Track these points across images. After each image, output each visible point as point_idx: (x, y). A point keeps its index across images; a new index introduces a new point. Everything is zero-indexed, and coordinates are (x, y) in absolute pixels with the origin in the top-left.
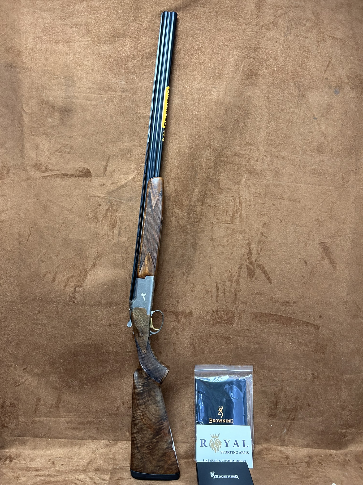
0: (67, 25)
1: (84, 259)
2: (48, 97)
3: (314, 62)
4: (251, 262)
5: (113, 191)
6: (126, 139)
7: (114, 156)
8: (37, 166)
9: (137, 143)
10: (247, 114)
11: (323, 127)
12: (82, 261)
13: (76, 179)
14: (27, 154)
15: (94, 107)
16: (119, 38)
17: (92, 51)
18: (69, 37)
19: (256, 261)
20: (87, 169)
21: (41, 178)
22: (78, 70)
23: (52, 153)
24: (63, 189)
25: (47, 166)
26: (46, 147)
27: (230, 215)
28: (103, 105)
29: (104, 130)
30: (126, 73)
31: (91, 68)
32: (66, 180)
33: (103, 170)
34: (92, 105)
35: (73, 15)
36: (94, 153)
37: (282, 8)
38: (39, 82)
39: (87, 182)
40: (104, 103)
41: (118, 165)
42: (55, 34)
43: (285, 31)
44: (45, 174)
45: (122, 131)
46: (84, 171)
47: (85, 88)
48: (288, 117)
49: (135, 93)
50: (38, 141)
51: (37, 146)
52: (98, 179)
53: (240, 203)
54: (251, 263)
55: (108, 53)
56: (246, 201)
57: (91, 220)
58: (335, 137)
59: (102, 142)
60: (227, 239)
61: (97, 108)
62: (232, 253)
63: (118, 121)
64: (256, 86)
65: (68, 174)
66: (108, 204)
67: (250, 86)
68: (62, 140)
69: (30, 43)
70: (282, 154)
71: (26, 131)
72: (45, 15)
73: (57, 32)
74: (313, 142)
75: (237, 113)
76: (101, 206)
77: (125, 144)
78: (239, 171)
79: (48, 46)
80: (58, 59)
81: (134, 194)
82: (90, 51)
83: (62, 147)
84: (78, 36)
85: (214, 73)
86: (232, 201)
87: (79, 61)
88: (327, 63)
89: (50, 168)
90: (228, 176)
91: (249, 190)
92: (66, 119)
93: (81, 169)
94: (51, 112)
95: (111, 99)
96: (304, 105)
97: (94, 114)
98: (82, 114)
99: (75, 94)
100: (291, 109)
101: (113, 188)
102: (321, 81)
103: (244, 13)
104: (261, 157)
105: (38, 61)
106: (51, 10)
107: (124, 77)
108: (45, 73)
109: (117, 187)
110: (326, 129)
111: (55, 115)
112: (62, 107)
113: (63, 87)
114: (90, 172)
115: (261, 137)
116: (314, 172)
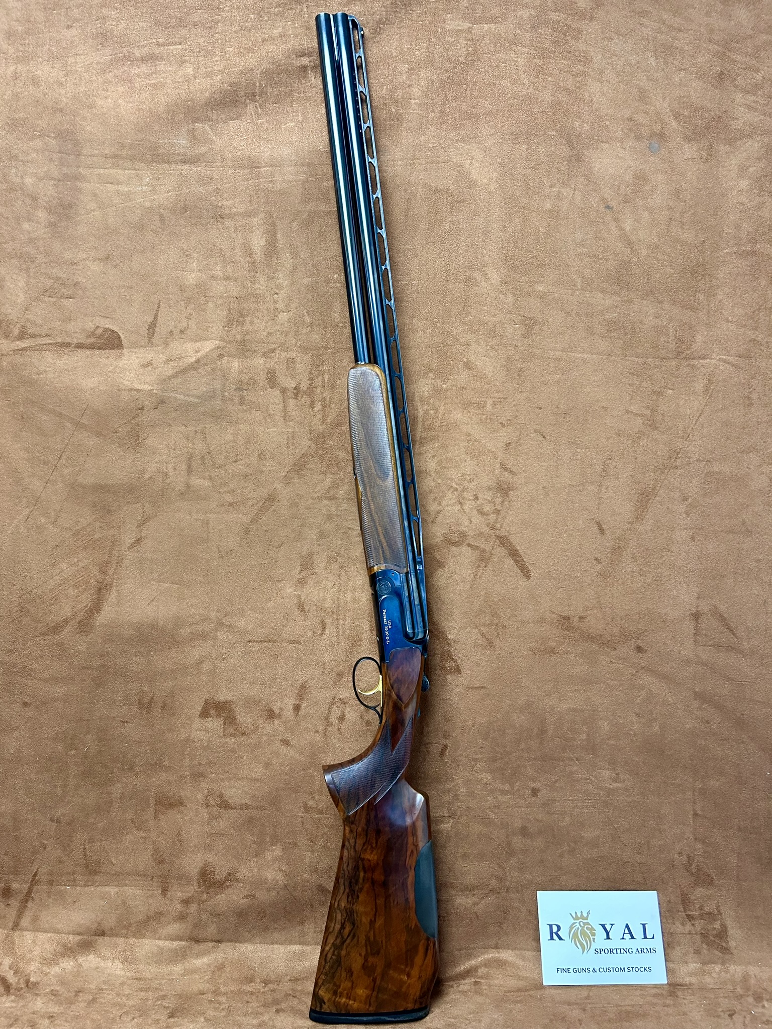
0: (59, 21)
2: (22, 177)
4: (483, 532)
5: (169, 378)
6: (195, 265)
7: (171, 302)
9: (218, 271)
11: (628, 226)
13: (88, 353)
15: (123, 197)
17: (116, 76)
18: (64, 48)
19: (493, 528)
20: (113, 331)
21: (12, 352)
22: (84, 118)
23: (33, 298)
24: (61, 376)
25: (23, 326)
26: (20, 284)
29: (148, 246)
30: (190, 120)
31: (112, 113)
32: (66, 356)
33: (147, 332)
34: (119, 193)
36: (128, 297)
39: (113, 361)
40: (144, 188)
41: (180, 322)
44: (20, 344)
45: (186, 248)
46: (106, 336)
47: (102, 156)
48: (548, 206)
49: (210, 164)
52: (136, 352)
55: (149, 80)
57: (124, 441)
59: (142, 272)
61: (130, 200)
63: (176, 226)
65: (70, 344)
66: (161, 408)
68: (54, 270)
70: (539, 288)
74: (606, 260)
76: (145, 411)
77: (193, 275)
81: (218, 385)
82: (109, 76)
83: (56, 285)
87: (87, 99)
89: (30, 332)
92: (63, 224)
93: (100, 331)
94: (28, 208)
95: (159, 179)
96: (582, 179)
97: (124, 213)
98: (97, 213)
99: (81, 170)
100: (554, 189)
101: (171, 373)
102: (619, 124)
104: (492, 294)
107: (185, 129)
108: (13, 125)
109: (178, 369)
110: (634, 229)
111: (38, 216)
112: (54, 199)
113: (55, 156)
114: (120, 338)
115: (491, 252)
116: (610, 327)
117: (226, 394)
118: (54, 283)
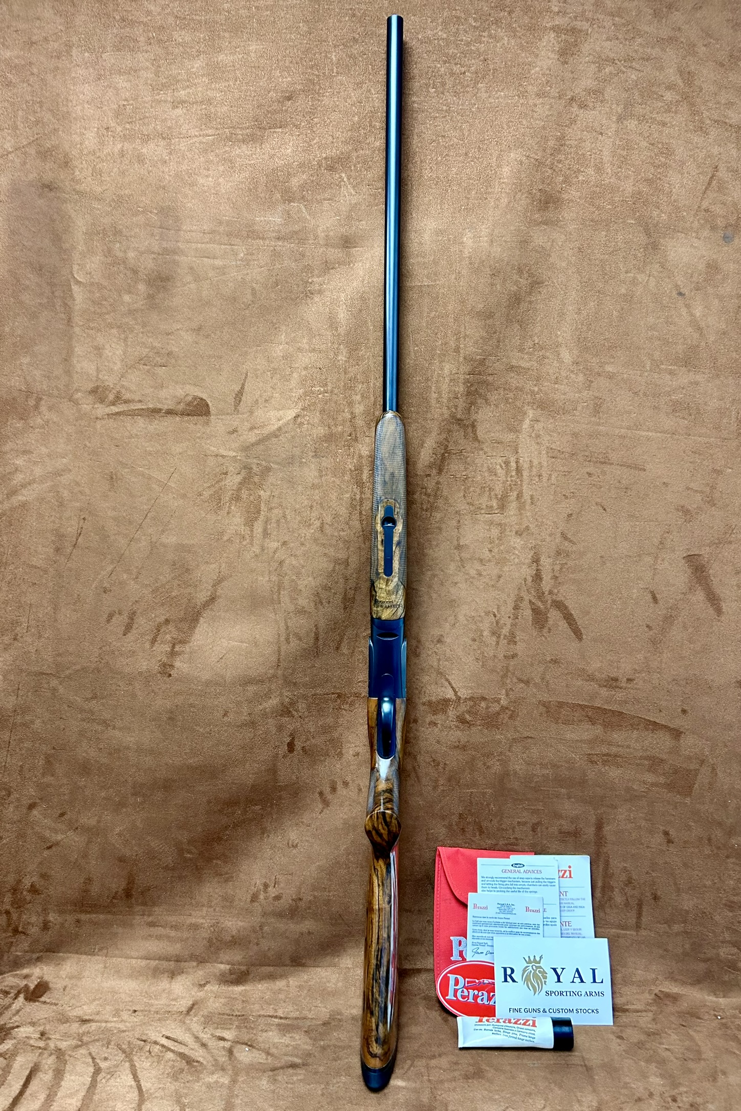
0: (165, 101)
1: (190, 586)
2: (125, 252)
3: (680, 176)
4: (540, 596)
5: (252, 445)
6: (283, 337)
7: (258, 372)
8: (98, 393)
9: (304, 343)
10: (535, 284)
11: (698, 312)
12: (188, 590)
13: (178, 419)
14: (78, 367)
15: (218, 271)
16: (272, 130)
17: (217, 156)
18: (169, 127)
19: (550, 593)
20: (202, 399)
21: (106, 416)
22: (186, 196)
23: (129, 366)
24: (151, 440)
25: (118, 392)
26: (117, 352)
27: (496, 495)
28: (237, 267)
29: (239, 318)
30: (286, 200)
31: (213, 191)
32: (156, 422)
33: (234, 400)
34: (214, 268)
35: (178, 81)
36: (217, 367)
37: (613, 63)
38: (107, 221)
39: (200, 427)
40: (238, 263)
41: (265, 391)
42: (141, 122)
43: (620, 111)
44: (114, 409)
45: (274, 321)
46: (195, 403)
47: (201, 232)
48: (623, 291)
49: (302, 241)
50: (100, 340)
51: (98, 350)
52: (222, 419)
53: (519, 470)
54: (539, 598)
55: (249, 160)
56: (531, 467)
57: (207, 504)
58: (724, 333)
59: (232, 343)
60: (490, 546)
61: (224, 274)
62: (500, 577)
63: (267, 299)
64: (556, 225)
65: (161, 410)
66: (244, 473)
67: (543, 224)
68: (150, 340)
69: (90, 139)
70: (610, 368)
71: (77, 319)
72: (121, 82)
73: (145, 117)
74: (675, 344)
75: (516, 283)
76: (228, 476)
77: (281, 347)
78: (518, 404)
79: (126, 145)
80: (146, 174)
81: (297, 451)
82: (211, 156)
83: (151, 354)
84: (186, 126)
85: (468, 199)
86: (501, 466)
87: (189, 177)
88: (708, 177)
89: (125, 397)
90: (494, 413)
91: (538, 443)
92: (160, 296)
93: (190, 398)
94: (129, 281)
95: (254, 254)
96: (657, 266)
97: (218, 285)
98: (193, 286)
99: (179, 244)
100: (629, 275)
101: (253, 439)
102: (696, 215)
103: (533, 71)
104: (564, 374)
105: (105, 177)
106: (133, 71)
107: (280, 208)
108: (119, 201)
109: (261, 437)
110: (704, 316)
111: (138, 288)
112: (153, 272)
113: (156, 231)
114: (208, 405)
115: (565, 333)
116: (676, 408)
117: (304, 460)
118: (149, 352)
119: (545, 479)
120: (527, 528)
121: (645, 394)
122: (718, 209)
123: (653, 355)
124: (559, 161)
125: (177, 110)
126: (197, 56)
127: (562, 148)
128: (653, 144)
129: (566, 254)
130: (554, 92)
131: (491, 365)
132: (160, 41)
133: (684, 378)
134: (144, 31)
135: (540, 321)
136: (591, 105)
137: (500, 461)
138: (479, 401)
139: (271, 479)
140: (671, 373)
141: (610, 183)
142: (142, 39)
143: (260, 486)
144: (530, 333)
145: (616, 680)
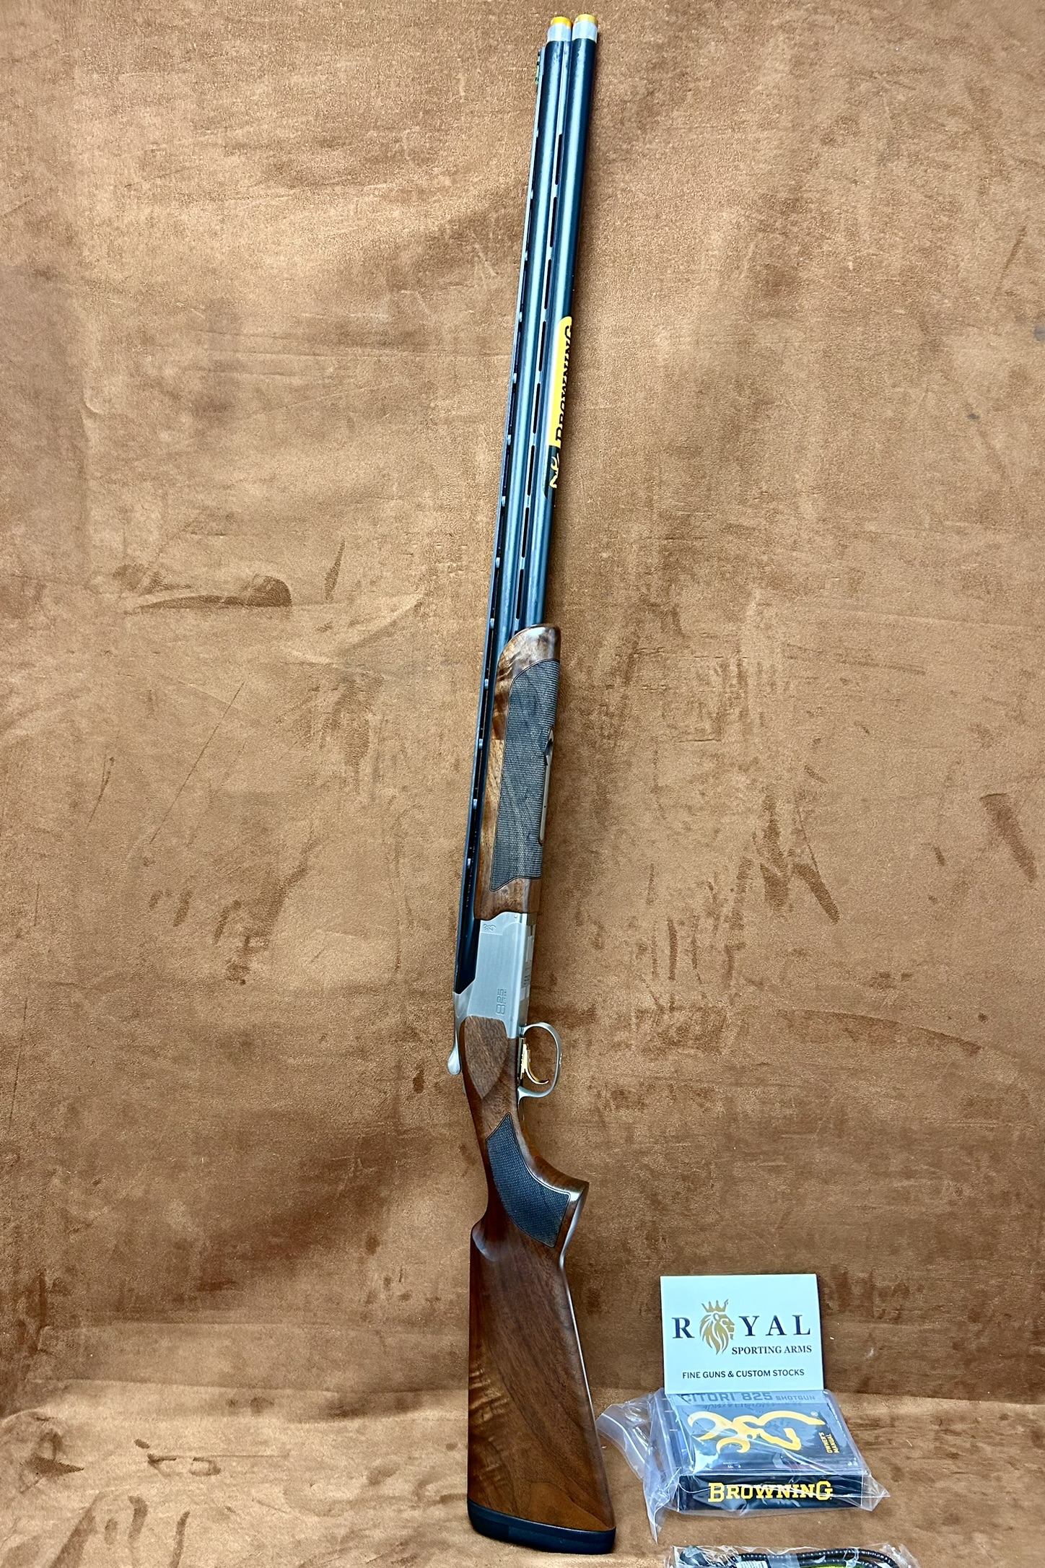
0: (215, 145)
1: (269, 853)
2: (160, 368)
3: (970, 244)
4: (777, 858)
5: (354, 647)
6: (392, 488)
7: (360, 541)
8: (126, 575)
9: (427, 498)
10: (762, 404)
11: (998, 444)
12: (266, 859)
13: (244, 611)
14: (96, 538)
15: (297, 393)
16: (372, 186)
17: (292, 224)
18: (221, 184)
19: (791, 853)
20: (278, 581)
21: (139, 610)
22: (246, 283)
23: (170, 536)
24: (205, 643)
25: (156, 574)
26: (153, 516)
27: (710, 713)
28: (324, 387)
29: (328, 460)
30: (394, 285)
31: (286, 276)
32: (213, 616)
33: (326, 582)
34: (291, 389)
35: (232, 115)
36: (300, 534)
37: (871, 76)
38: (132, 323)
39: (277, 622)
40: (327, 381)
41: (370, 569)
42: (178, 175)
43: (881, 148)
44: (152, 599)
45: (381, 466)
46: (269, 587)
47: (269, 336)
48: (890, 413)
49: (420, 347)
50: (127, 497)
51: (125, 512)
52: (308, 610)
53: (741, 676)
54: (775, 861)
55: (339, 229)
56: (760, 672)
57: (290, 734)
58: (1036, 474)
59: (321, 498)
60: (701, 788)
61: (307, 398)
62: (717, 831)
63: (369, 433)
64: (791, 317)
65: (218, 598)
66: (342, 688)
67: (772, 316)
68: (201, 497)
69: (105, 207)
70: (871, 527)
71: (92, 469)
72: (147, 116)
73: (184, 168)
74: (966, 489)
75: (734, 404)
76: (320, 693)
77: (392, 503)
78: (740, 580)
79: (157, 209)
80: (187, 251)
81: (419, 656)
82: (283, 225)
83: (202, 518)
84: (246, 181)
85: (662, 281)
86: (716, 671)
87: (250, 256)
88: (1012, 244)
89: (166, 581)
90: (705, 594)
91: (769, 637)
92: (215, 431)
93: (260, 581)
94: (168, 411)
95: (349, 368)
96: (938, 376)
97: (297, 414)
98: (261, 417)
99: (238, 355)
100: (898, 390)
101: (355, 638)
102: (994, 300)
103: (752, 92)
104: (805, 536)
105: (127, 258)
106: (164, 101)
107: (387, 298)
108: (148, 294)
109: (367, 635)
110: (1007, 448)
111: (181, 422)
112: (202, 398)
113: (205, 336)
114: (287, 590)
115: (805, 476)
116: (968, 583)
117: (429, 669)
118: (199, 514)
119: (780, 690)
120: (756, 761)
121: (923, 564)
122: (1026, 292)
123: (932, 506)
124: (794, 224)
125: (233, 158)
126: (260, 77)
127: (798, 204)
128: (930, 197)
129: (805, 361)
130: (785, 121)
131: (698, 524)
132: (203, 56)
133: (980, 538)
134: (179, 40)
135: (769, 458)
136: (840, 139)
137: (714, 663)
138: (682, 577)
139: (383, 697)
140: (959, 532)
141: (868, 255)
142: (177, 52)
143: (367, 706)
144: (755, 477)
145: (887, 976)
